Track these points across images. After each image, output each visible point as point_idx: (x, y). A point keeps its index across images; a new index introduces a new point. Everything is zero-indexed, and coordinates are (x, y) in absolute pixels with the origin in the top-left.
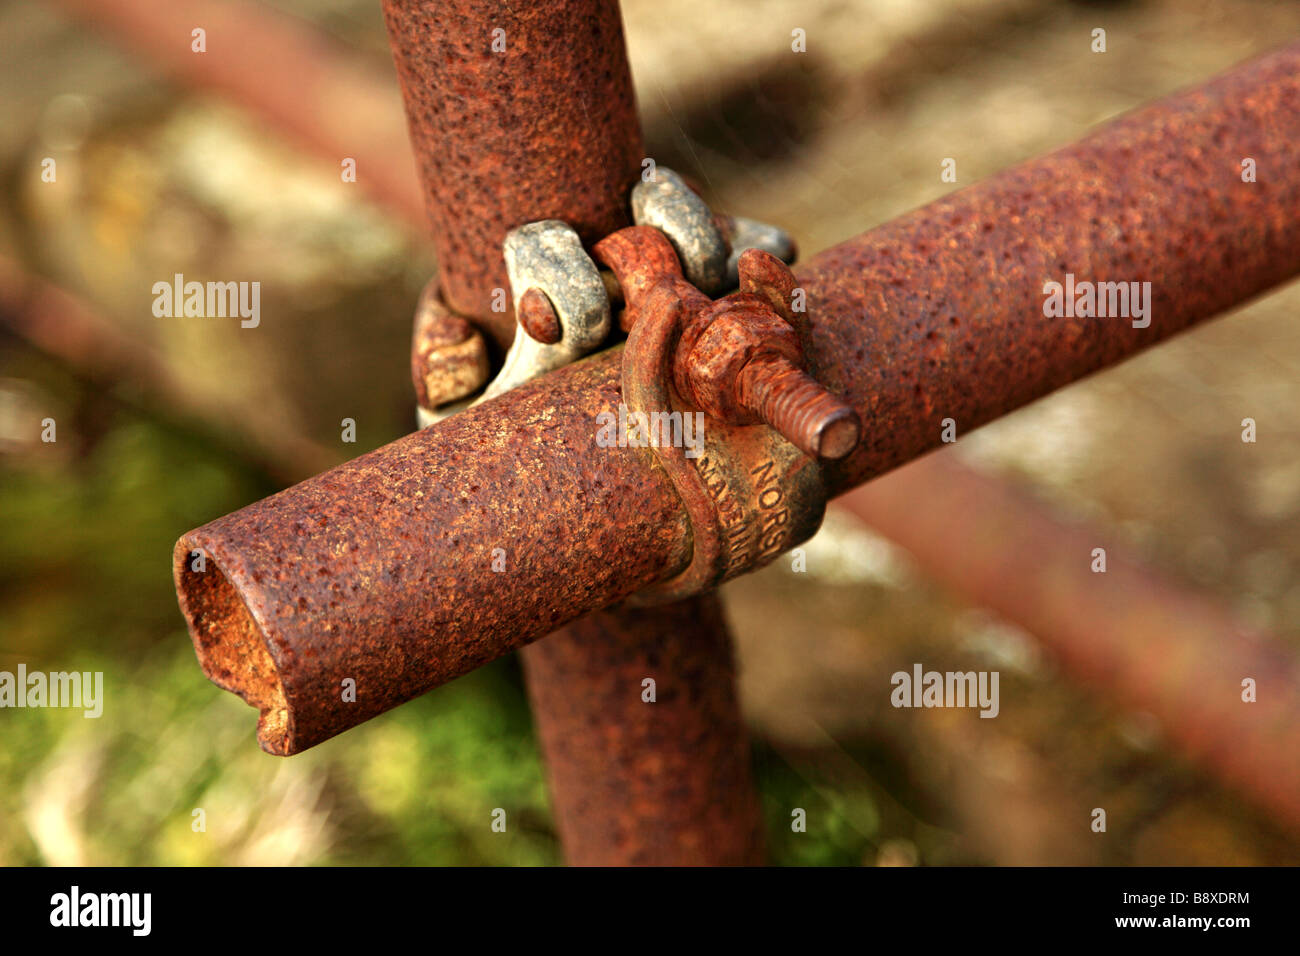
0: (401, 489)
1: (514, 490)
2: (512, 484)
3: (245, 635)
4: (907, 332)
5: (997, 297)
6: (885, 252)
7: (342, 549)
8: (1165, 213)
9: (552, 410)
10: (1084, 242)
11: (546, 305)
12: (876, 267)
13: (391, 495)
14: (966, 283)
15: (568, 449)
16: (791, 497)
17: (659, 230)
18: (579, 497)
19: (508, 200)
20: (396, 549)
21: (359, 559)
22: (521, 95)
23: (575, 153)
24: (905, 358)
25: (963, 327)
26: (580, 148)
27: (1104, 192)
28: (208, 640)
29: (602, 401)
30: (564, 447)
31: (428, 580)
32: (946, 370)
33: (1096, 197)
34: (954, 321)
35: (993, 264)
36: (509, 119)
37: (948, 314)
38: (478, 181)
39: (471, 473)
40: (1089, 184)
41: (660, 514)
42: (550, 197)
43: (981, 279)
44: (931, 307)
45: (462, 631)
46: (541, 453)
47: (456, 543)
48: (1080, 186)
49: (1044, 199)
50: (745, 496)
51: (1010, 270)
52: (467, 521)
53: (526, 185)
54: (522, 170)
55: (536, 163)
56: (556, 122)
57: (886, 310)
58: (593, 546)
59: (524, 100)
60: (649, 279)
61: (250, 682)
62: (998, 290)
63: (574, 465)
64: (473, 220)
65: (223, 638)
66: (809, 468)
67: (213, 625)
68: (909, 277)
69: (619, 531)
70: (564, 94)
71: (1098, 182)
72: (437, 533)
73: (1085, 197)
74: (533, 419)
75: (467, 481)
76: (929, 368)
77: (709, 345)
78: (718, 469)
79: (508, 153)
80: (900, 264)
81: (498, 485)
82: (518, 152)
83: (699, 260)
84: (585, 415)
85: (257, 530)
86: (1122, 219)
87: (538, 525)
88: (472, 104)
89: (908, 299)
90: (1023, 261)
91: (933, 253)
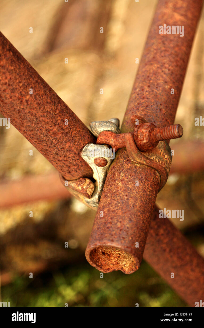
0: (116, 207)
1: (132, 190)
2: (131, 190)
3: (105, 260)
4: (157, 112)
5: (162, 95)
6: (138, 104)
7: (119, 224)
8: (170, 61)
9: (122, 173)
10: (164, 76)
11: (101, 158)
12: (141, 107)
13: (115, 209)
14: (156, 97)
15: (132, 176)
16: (168, 154)
17: (104, 131)
18: (142, 182)
19: (75, 149)
20: (127, 216)
21: (123, 223)
22: (65, 128)
23: (79, 131)
24: (160, 117)
25: (163, 104)
26: (79, 129)
27: (158, 66)
28: (101, 266)
29: (128, 165)
30: (131, 177)
31: (136, 217)
32: (167, 113)
33: (158, 68)
34: (161, 104)
35: (157, 91)
36: (66, 134)
37: (159, 104)
38: (67, 150)
39: (123, 194)
40: (155, 67)
41: (154, 174)
42: (81, 142)
43: (157, 94)
44: (156, 105)
45: (147, 221)
46: (129, 181)
47: (133, 206)
48: (154, 68)
49: (151, 75)
50: (163, 159)
51: (159, 89)
52: (131, 201)
53: (76, 143)
54: (74, 141)
55: (75, 138)
56: (73, 128)
57: (150, 112)
58: (150, 189)
59: (66, 128)
60: (113, 139)
61: (114, 267)
62: (162, 94)
63: (136, 178)
64: (70, 158)
65: (102, 264)
66: (166, 146)
67: (99, 263)
68: (147, 104)
69: (151, 182)
70: (71, 122)
71: (156, 65)
72: (129, 208)
73: (157, 69)
74: (121, 177)
75: (124, 196)
76: (165, 115)
77: (141, 137)
78: (156, 158)
79: (70, 140)
80: (143, 103)
81: (129, 192)
82: (71, 138)
83: (115, 130)
84: (128, 169)
85: (102, 235)
86: (166, 68)
87: (141, 192)
88: (58, 137)
89: (151, 107)
90: (160, 86)
91: (146, 97)
